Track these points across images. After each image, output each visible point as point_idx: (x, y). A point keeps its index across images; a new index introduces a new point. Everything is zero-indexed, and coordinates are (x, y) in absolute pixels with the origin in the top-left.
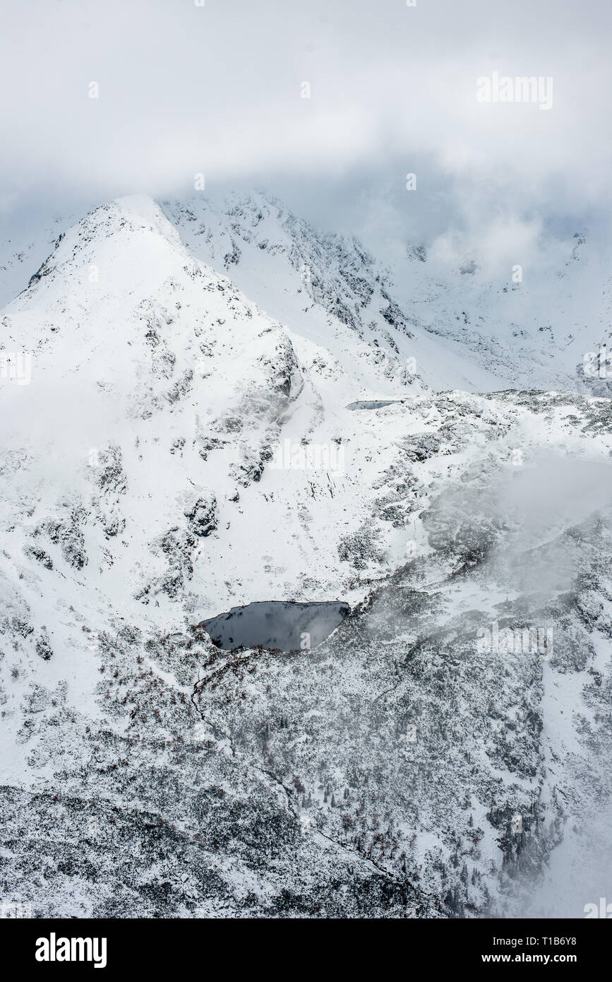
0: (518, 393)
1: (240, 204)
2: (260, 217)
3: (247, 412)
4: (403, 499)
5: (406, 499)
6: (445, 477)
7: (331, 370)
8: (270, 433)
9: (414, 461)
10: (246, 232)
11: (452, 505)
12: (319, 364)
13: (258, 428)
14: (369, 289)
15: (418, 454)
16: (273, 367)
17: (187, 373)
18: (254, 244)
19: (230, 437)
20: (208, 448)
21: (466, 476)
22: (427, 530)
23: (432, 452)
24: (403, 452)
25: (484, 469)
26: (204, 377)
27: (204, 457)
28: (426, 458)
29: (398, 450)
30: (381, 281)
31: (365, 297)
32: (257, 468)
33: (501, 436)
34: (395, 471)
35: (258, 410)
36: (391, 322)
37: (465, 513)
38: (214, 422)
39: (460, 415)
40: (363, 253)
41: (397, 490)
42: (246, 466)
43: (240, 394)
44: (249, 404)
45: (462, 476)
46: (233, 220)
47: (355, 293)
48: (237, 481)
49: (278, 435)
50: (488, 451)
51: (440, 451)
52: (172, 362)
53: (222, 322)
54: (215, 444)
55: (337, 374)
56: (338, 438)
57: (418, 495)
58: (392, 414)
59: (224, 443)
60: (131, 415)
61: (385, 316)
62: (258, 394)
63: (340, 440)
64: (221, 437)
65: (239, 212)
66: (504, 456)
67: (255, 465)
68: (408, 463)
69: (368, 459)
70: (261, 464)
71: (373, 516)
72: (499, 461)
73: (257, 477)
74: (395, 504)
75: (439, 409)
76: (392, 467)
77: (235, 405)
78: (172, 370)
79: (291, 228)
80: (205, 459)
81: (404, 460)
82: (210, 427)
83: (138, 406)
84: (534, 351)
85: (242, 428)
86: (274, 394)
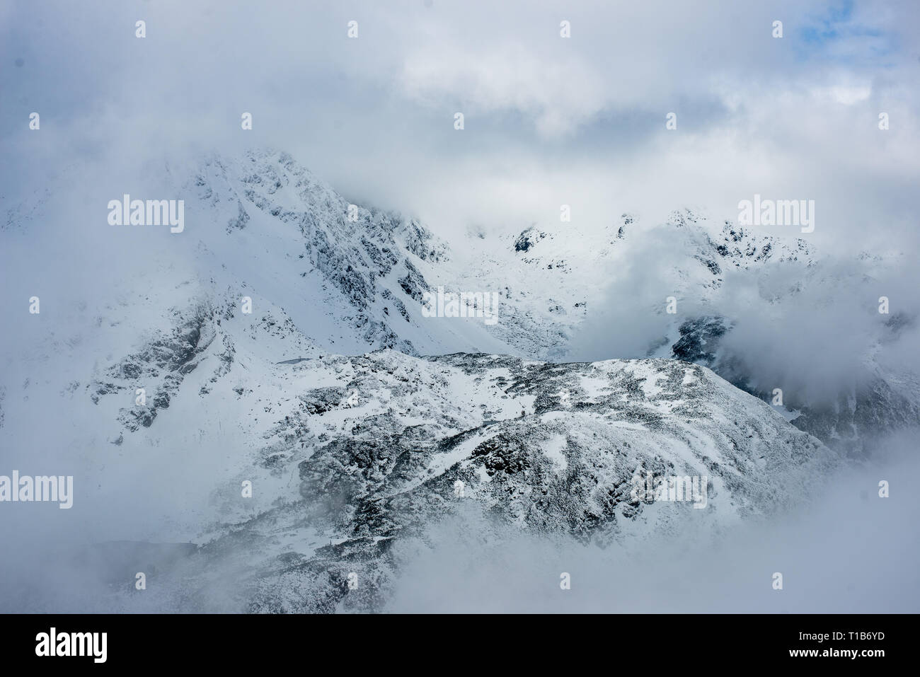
0: (465, 355)
1: (259, 172)
2: (278, 185)
4: (289, 449)
5: (292, 449)
6: (339, 430)
7: (280, 328)
8: (168, 380)
9: (313, 413)
10: (261, 199)
11: (331, 456)
12: (268, 321)
13: (157, 375)
14: (393, 260)
15: (317, 407)
16: (182, 318)
18: (267, 210)
19: (127, 383)
20: (102, 392)
21: (357, 429)
22: (302, 479)
23: (331, 406)
24: (305, 404)
25: (377, 422)
27: (96, 401)
28: (325, 411)
29: (299, 401)
30: (436, 255)
31: (384, 267)
32: (148, 413)
33: (409, 393)
34: (288, 422)
36: (409, 291)
37: (341, 464)
38: (112, 368)
39: (373, 371)
40: (420, 228)
41: (286, 440)
42: (136, 411)
45: (354, 429)
46: (249, 187)
48: (124, 426)
49: (178, 384)
50: (388, 406)
51: (340, 405)
54: (109, 389)
55: (286, 332)
56: (239, 388)
57: (304, 446)
58: (306, 368)
59: (119, 388)
61: (402, 285)
63: (242, 390)
64: (117, 382)
65: (257, 180)
66: (404, 411)
67: (147, 410)
68: (304, 416)
69: (268, 410)
70: (154, 410)
71: (255, 464)
72: (397, 416)
73: (148, 422)
74: (278, 454)
75: (354, 365)
76: (287, 418)
77: (135, 352)
79: (310, 197)
80: (96, 403)
81: (301, 412)
82: (108, 372)
84: (563, 325)
86: (179, 343)
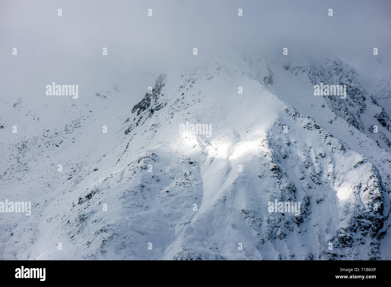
3: (355, 231)
17: (306, 199)
26: (318, 202)
35: (363, 229)
43: (349, 217)
44: (357, 224)
47: (354, 101)
52: (294, 191)
53: (323, 155)
60: (272, 237)
62: (363, 216)
78: (295, 198)
83: (276, 229)
85: (354, 244)
